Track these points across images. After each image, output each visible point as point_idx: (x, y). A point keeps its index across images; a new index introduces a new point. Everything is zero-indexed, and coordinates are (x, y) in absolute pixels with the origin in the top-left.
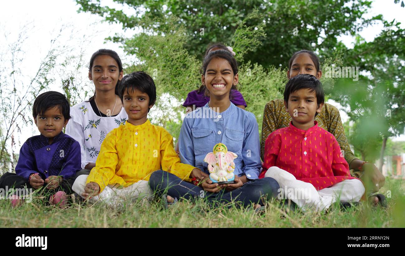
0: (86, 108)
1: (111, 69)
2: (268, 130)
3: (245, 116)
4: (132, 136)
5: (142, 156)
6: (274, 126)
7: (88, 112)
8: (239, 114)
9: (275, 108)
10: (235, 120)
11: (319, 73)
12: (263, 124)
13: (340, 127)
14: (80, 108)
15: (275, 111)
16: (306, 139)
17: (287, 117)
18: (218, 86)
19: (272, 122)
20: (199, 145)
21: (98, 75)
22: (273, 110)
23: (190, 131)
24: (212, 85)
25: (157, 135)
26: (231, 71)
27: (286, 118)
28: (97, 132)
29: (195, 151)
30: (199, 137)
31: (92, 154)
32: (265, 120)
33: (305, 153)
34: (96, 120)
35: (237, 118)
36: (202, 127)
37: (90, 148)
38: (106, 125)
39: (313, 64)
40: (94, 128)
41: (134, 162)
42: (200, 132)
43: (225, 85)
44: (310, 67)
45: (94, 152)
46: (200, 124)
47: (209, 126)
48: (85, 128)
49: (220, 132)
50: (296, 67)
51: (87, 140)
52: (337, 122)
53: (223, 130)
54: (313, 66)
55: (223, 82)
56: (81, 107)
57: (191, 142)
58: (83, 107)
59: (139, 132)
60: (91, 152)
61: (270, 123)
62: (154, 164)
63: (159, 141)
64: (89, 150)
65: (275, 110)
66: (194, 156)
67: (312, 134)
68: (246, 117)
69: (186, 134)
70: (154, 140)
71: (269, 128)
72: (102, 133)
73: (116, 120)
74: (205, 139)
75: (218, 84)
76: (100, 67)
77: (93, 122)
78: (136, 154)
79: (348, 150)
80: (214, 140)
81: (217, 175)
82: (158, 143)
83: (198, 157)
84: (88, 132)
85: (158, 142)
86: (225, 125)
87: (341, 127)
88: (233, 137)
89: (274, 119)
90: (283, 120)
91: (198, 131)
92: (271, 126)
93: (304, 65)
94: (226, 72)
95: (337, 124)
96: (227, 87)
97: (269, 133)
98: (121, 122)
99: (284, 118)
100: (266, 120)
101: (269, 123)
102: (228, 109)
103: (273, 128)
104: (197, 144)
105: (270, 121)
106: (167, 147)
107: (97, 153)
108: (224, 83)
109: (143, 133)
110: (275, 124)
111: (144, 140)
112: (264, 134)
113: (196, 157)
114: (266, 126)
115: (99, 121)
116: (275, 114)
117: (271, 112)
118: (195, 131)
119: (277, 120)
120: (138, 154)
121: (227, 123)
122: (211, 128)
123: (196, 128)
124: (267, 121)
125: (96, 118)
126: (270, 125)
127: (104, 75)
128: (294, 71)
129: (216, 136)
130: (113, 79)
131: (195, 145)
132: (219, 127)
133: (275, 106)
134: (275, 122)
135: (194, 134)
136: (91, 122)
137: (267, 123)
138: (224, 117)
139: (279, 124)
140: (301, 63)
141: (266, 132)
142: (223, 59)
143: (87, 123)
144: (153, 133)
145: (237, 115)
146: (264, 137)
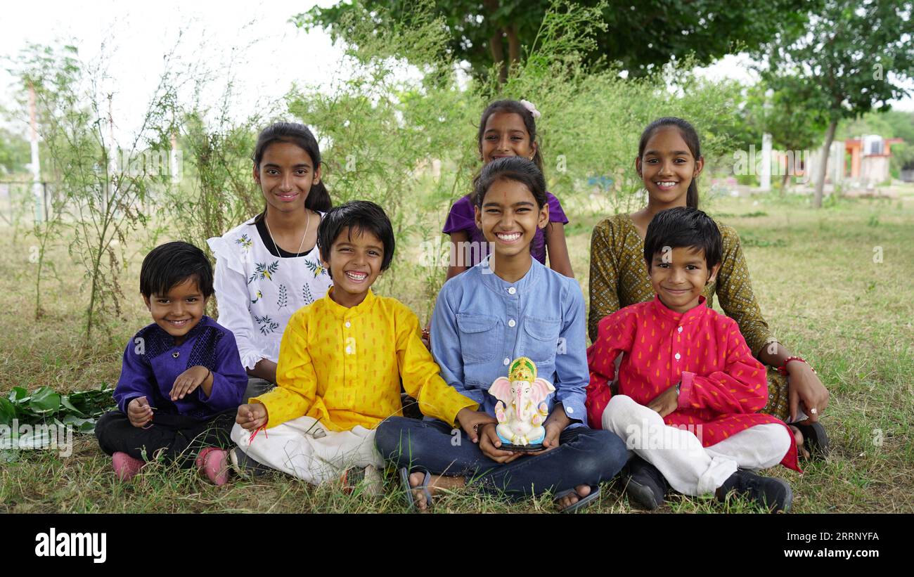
0: (249, 238)
1: (298, 170)
2: (601, 284)
3: (562, 289)
4: (340, 331)
5: (362, 370)
6: (612, 274)
7: (254, 247)
8: (549, 283)
9: (613, 237)
10: (542, 295)
11: (700, 162)
12: (591, 269)
13: (739, 270)
14: (239, 242)
15: (613, 245)
16: (680, 329)
17: (638, 256)
18: (506, 237)
19: (609, 266)
20: (472, 346)
21: (272, 182)
22: (610, 243)
23: (454, 319)
24: (496, 234)
25: (388, 323)
26: (533, 205)
27: (634, 257)
28: (272, 286)
29: (463, 356)
30: (472, 331)
31: (265, 328)
32: (593, 262)
33: (678, 356)
34: (269, 263)
35: (545, 290)
36: (478, 312)
37: (260, 318)
38: (289, 274)
39: (687, 149)
40: (266, 279)
41: (347, 383)
42: (474, 323)
43: (521, 234)
44: (681, 157)
45: (268, 325)
46: (472, 307)
47: (490, 310)
48: (249, 280)
49: (512, 323)
50: (652, 157)
51: (254, 302)
52: (734, 261)
53: (519, 318)
54: (688, 154)
55: (517, 229)
56: (241, 238)
57: (457, 339)
58: (244, 237)
59: (352, 321)
60: (263, 324)
61: (605, 269)
62: (388, 381)
63: (393, 335)
64: (258, 320)
65: (614, 241)
66: (462, 363)
67: (693, 320)
68: (565, 290)
69: (446, 324)
70: (382, 332)
71: (604, 278)
72: (282, 288)
73: (308, 263)
74: (483, 335)
75: (508, 234)
76: (277, 167)
77: (264, 266)
78: (351, 366)
79: (757, 318)
80: (501, 338)
81: (510, 427)
82: (391, 339)
83: (470, 367)
84: (255, 286)
85: (391, 337)
86: (522, 307)
87: (742, 270)
88: (540, 334)
89: (612, 260)
90: (629, 262)
91: (469, 319)
92: (608, 274)
93: (671, 153)
94: (522, 207)
95: (733, 265)
96: (525, 237)
97: (604, 290)
98: (317, 265)
99: (631, 257)
100: (596, 263)
101: (602, 268)
102: (528, 274)
103: (610, 279)
104: (466, 345)
105: (604, 265)
106: (409, 346)
107: (274, 326)
108: (521, 231)
109: (360, 322)
110: (615, 269)
111: (364, 337)
112: (594, 291)
113: (465, 367)
114: (597, 274)
115: (275, 265)
116: (614, 250)
117: (606, 247)
118: (463, 319)
119: (619, 260)
120: (355, 368)
121: (526, 304)
122: (494, 314)
123: (466, 314)
124: (599, 264)
125: (270, 259)
126: (604, 273)
127: (285, 184)
128: (650, 165)
129: (505, 328)
130: (301, 189)
131: (465, 345)
132: (512, 313)
133: (613, 233)
134: (614, 265)
135: (460, 326)
136: (260, 267)
137: (599, 270)
138: (521, 292)
139: (623, 269)
140: (663, 149)
141: (598, 287)
142: (517, 183)
143: (253, 270)
144: (381, 316)
145: (546, 284)
146: (594, 298)
